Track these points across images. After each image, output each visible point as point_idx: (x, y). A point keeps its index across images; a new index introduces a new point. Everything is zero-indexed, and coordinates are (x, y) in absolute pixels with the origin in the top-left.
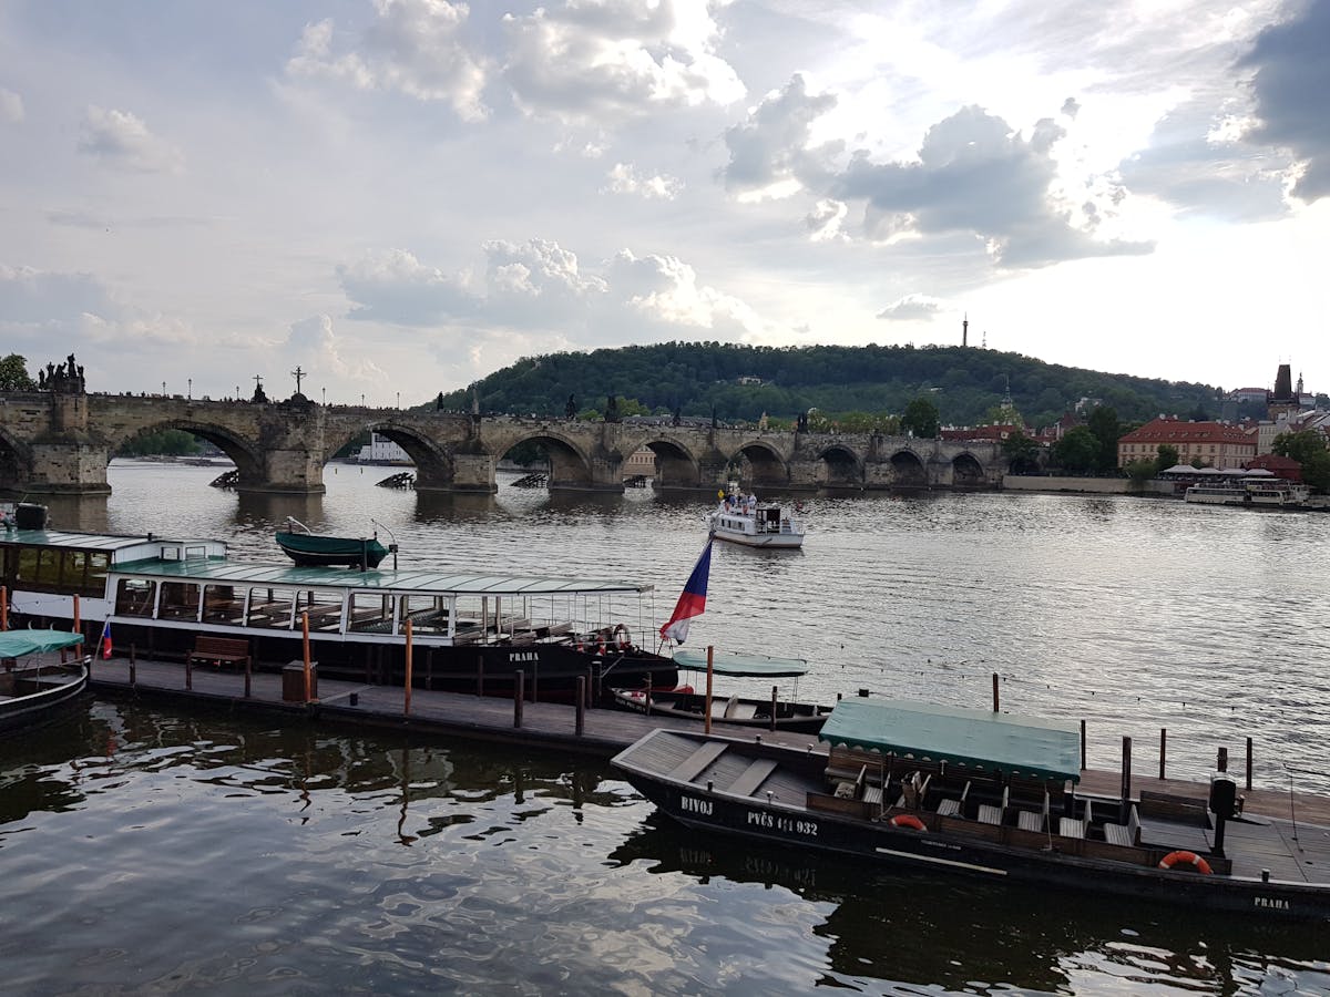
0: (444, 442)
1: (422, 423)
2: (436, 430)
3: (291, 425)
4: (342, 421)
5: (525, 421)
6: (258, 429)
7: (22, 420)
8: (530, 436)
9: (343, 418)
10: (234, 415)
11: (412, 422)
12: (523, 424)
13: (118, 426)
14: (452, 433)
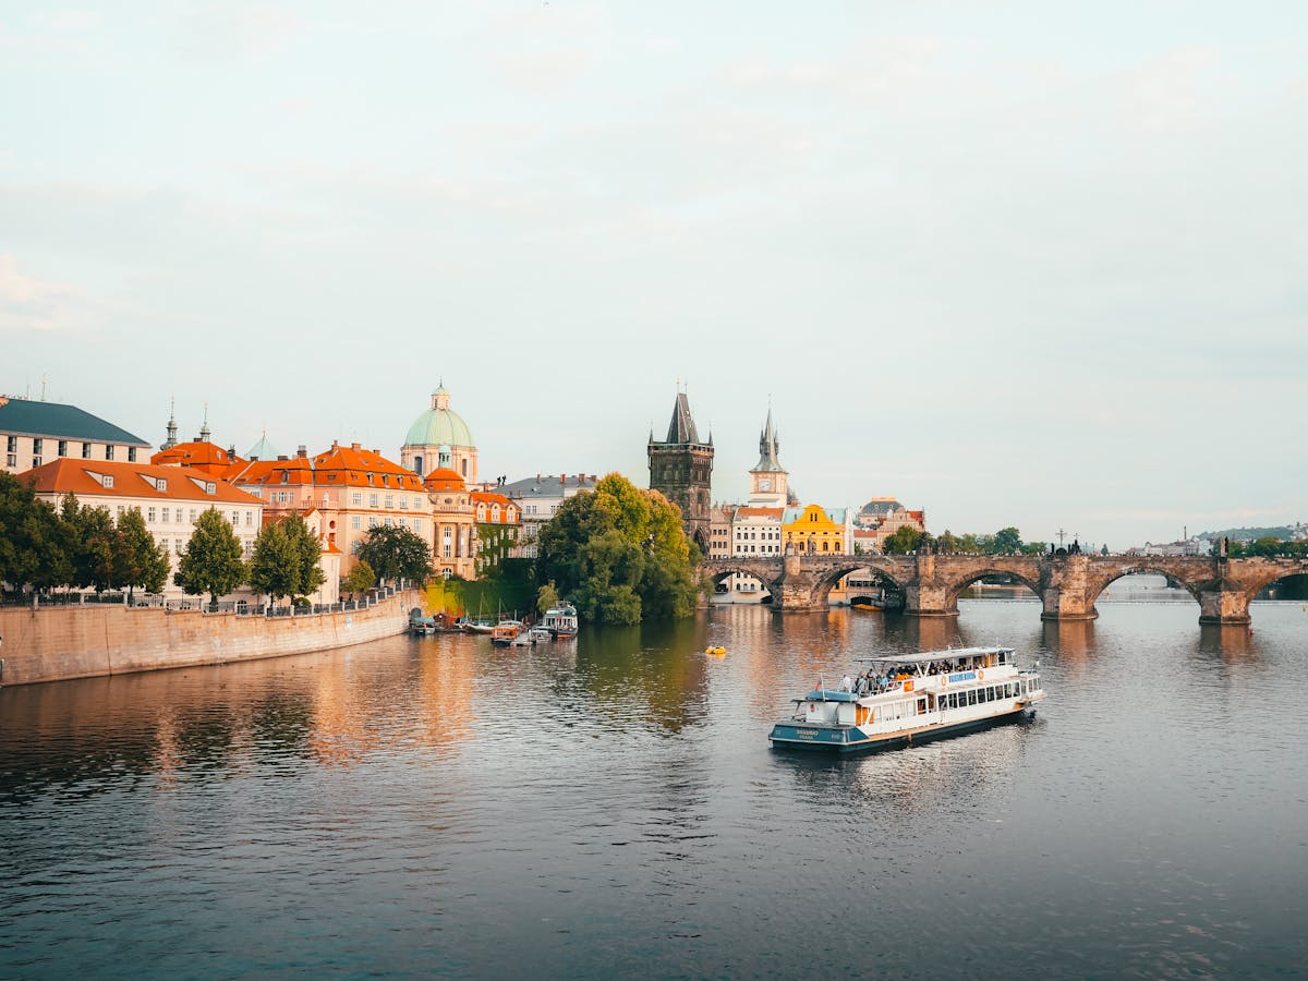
0: (1193, 581)
1: (1171, 566)
2: (1184, 572)
3: (1053, 571)
4: (1101, 566)
5: (1280, 560)
6: (1038, 574)
7: (902, 572)
8: (1288, 574)
9: (1102, 564)
10: (1022, 565)
11: (1161, 565)
12: (1279, 563)
13: (952, 574)
14: (1202, 572)
